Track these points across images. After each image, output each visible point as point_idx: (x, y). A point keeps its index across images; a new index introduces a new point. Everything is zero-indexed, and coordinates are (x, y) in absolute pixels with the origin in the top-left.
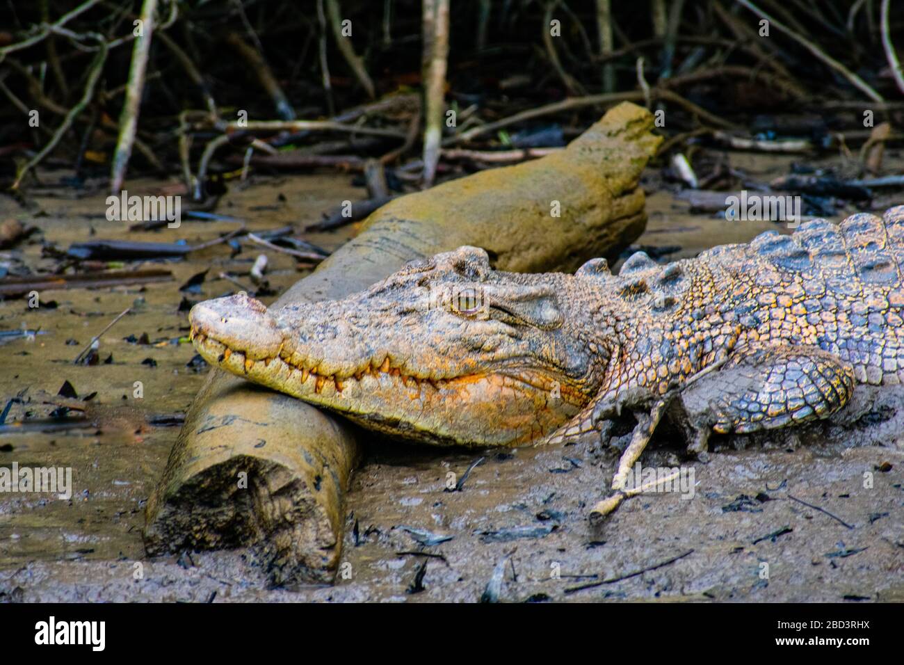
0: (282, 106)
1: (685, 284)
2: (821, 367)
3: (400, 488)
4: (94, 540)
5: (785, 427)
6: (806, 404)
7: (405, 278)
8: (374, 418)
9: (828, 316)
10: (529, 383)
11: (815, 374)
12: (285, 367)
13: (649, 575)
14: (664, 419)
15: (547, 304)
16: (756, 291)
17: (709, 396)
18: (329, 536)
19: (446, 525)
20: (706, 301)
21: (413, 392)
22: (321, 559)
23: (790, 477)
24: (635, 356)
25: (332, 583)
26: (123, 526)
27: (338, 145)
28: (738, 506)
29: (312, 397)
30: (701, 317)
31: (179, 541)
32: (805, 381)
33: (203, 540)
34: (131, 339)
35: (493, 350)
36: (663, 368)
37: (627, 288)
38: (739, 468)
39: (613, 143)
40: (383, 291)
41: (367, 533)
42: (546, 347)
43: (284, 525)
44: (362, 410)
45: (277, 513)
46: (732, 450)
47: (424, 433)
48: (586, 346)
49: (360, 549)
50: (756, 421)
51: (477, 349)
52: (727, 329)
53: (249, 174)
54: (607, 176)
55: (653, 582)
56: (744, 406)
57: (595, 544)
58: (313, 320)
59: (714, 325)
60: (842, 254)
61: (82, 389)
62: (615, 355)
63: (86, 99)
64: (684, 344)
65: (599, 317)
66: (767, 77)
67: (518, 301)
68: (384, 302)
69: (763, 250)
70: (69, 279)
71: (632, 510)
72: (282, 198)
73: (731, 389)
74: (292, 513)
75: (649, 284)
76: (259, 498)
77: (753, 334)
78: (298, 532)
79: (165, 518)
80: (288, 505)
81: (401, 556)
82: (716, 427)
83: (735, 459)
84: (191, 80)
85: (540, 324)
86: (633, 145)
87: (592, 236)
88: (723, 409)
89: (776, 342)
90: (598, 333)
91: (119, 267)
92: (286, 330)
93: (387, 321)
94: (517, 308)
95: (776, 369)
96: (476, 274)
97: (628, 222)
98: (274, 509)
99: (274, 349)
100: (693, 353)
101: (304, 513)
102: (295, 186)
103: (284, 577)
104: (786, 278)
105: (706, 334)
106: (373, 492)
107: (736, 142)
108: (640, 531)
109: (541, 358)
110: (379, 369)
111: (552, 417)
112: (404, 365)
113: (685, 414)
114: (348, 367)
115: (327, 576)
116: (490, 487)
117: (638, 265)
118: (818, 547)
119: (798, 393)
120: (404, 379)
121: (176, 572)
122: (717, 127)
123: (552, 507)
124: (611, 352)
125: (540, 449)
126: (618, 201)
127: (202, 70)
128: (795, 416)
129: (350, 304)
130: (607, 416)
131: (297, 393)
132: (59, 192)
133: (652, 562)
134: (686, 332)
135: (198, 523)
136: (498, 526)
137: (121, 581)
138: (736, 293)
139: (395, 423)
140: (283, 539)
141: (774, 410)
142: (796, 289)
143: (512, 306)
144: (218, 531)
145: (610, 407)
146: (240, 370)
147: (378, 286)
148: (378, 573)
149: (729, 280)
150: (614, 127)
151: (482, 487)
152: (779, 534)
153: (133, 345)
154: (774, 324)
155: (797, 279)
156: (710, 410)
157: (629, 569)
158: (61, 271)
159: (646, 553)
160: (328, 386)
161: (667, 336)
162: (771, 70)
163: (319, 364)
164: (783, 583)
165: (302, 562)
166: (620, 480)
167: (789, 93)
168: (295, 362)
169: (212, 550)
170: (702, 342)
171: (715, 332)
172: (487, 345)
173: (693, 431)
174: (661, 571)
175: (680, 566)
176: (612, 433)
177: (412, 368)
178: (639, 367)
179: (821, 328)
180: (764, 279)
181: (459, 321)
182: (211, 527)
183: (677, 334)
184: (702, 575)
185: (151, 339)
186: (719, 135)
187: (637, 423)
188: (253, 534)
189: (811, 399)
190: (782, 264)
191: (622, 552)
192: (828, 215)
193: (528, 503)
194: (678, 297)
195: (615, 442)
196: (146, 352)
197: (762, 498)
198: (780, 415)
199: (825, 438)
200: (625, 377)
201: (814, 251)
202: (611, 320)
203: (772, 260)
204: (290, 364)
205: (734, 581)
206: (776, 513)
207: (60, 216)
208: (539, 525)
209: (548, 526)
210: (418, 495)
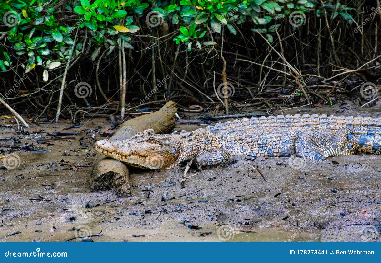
0: (88, 104)
1: (194, 136)
2: (223, 152)
3: (139, 178)
4: (79, 189)
5: (217, 164)
6: (221, 160)
7: (138, 135)
8: (133, 164)
9: (223, 142)
10: (164, 156)
11: (223, 153)
12: (115, 154)
13: (195, 194)
14: (193, 163)
15: (167, 140)
16: (209, 137)
17: (201, 158)
18: (129, 187)
19: (151, 185)
20: (198, 139)
21: (141, 159)
22: (128, 192)
23: (219, 174)
24: (185, 151)
25: (130, 197)
26: (84, 186)
27: (102, 112)
28: (210, 180)
29: (121, 160)
30: (198, 143)
31: (98, 189)
32: (220, 155)
33: (103, 188)
34: (72, 151)
35: (157, 150)
36: (191, 153)
37: (182, 137)
38: (208, 173)
39: (168, 109)
40: (134, 138)
41: (135, 187)
42: (167, 149)
43: (120, 185)
44: (131, 162)
45: (118, 183)
46: (206, 169)
47: (143, 167)
48: (175, 149)
49: (134, 190)
50: (211, 163)
51: (153, 150)
52: (203, 145)
53: (84, 118)
54: (168, 116)
55: (196, 195)
56: (208, 160)
57: (183, 188)
58: (120, 144)
59: (200, 144)
60: (225, 129)
61: (65, 161)
62: (181, 151)
63: (49, 103)
64: (194, 148)
65: (177, 143)
66: (190, 97)
67: (162, 140)
68: (134, 140)
69: (209, 129)
70: (54, 139)
71: (189, 181)
72: (92, 123)
73: (206, 157)
74: (121, 183)
75: (187, 136)
76: (114, 180)
77: (208, 146)
78: (123, 186)
79: (95, 184)
80: (120, 181)
81: (143, 191)
82: (203, 165)
83: (207, 171)
84: (69, 100)
85: (166, 144)
86: (172, 110)
87: (166, 128)
88: (204, 161)
89: (213, 147)
90: (177, 146)
91: (63, 137)
92: (115, 146)
93: (135, 144)
94: (161, 141)
95: (215, 153)
96: (152, 134)
97: (172, 125)
98: (117, 182)
99: (113, 150)
100: (196, 150)
101: (124, 182)
102: (94, 120)
103: (120, 196)
104: (214, 134)
105: (199, 146)
106: (134, 179)
107: (185, 110)
108: (191, 185)
109: (166, 151)
110: (134, 154)
111: (169, 163)
112: (139, 153)
113: (197, 162)
114: (128, 154)
115: (129, 195)
116: (158, 177)
117: (184, 132)
118: (229, 187)
119: (219, 157)
120: (139, 156)
121: (98, 195)
122: (181, 107)
123: (172, 181)
124: (180, 150)
125: (166, 170)
126: (170, 121)
127: (70, 97)
128: (219, 162)
129: (127, 141)
130: (181, 163)
131: (118, 159)
132: (45, 123)
133: (195, 191)
134: (195, 146)
135: (101, 185)
136: (162, 185)
137: (87, 196)
138: (204, 138)
139: (137, 165)
140: (120, 188)
141: (214, 161)
142: (216, 137)
143: (160, 141)
144: (106, 186)
145: (182, 161)
146: (106, 154)
147: (133, 137)
148: (139, 194)
149: (203, 135)
150: (168, 106)
151: (156, 177)
152: (220, 185)
153: (72, 152)
154: (212, 144)
155: (216, 134)
156: (202, 161)
157: (191, 192)
158: (52, 138)
159: (194, 189)
160: (124, 158)
161: (191, 146)
162: (191, 96)
163: (122, 153)
164: (223, 194)
165: (124, 193)
166: (185, 175)
167: (194, 100)
168: (117, 153)
169: (104, 190)
170: (198, 148)
171: (201, 146)
172: (156, 149)
173: (199, 165)
174: (197, 193)
175: (201, 191)
176: (182, 166)
177: (141, 154)
178: (186, 153)
179: (222, 144)
180: (210, 135)
181: (149, 144)
182: (104, 186)
183: (193, 146)
184: (206, 193)
185: (76, 151)
186: (181, 109)
187: (187, 164)
188: (113, 187)
189: (222, 159)
190: (213, 132)
191: (189, 189)
192: (209, 124)
193: (167, 180)
194: (193, 139)
195: (183, 168)
196: (76, 153)
197: (215, 178)
198: (216, 162)
199: (224, 167)
200: (183, 155)
201: (219, 129)
202: (180, 144)
203: (211, 131)
204: (116, 153)
205: (213, 194)
206: (218, 181)
207: (47, 127)
208: (170, 184)
209: (172, 184)
210: (144, 179)
